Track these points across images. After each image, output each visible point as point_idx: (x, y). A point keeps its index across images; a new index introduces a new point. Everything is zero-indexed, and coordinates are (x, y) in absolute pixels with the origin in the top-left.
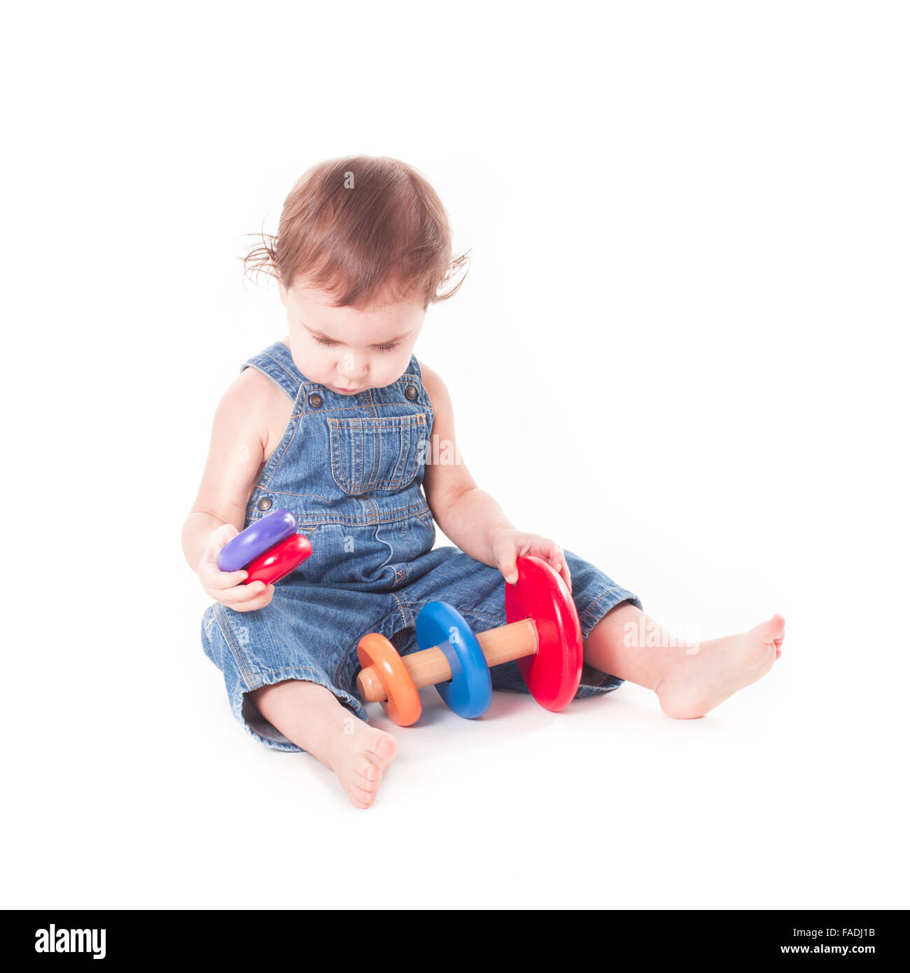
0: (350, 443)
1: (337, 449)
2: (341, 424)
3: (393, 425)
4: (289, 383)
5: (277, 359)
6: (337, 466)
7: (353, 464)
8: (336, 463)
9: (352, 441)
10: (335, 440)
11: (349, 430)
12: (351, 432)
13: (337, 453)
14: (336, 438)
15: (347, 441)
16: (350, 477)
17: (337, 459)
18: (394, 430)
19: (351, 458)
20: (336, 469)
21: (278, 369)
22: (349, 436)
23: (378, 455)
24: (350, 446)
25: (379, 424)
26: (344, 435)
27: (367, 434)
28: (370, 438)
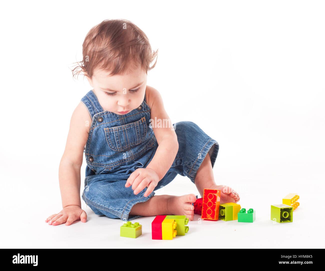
0: (113, 136)
1: (109, 139)
2: (109, 130)
3: (131, 126)
4: (92, 109)
5: (89, 98)
6: (110, 144)
7: (116, 142)
8: (109, 143)
9: (114, 135)
10: (107, 136)
11: (113, 131)
12: (114, 132)
13: (109, 140)
14: (108, 135)
15: (112, 135)
16: (116, 146)
17: (109, 142)
18: (132, 127)
19: (115, 140)
20: (110, 145)
21: (89, 102)
22: (113, 133)
23: (126, 137)
24: (114, 137)
25: (125, 127)
26: (111, 133)
27: (120, 132)
28: (122, 132)
